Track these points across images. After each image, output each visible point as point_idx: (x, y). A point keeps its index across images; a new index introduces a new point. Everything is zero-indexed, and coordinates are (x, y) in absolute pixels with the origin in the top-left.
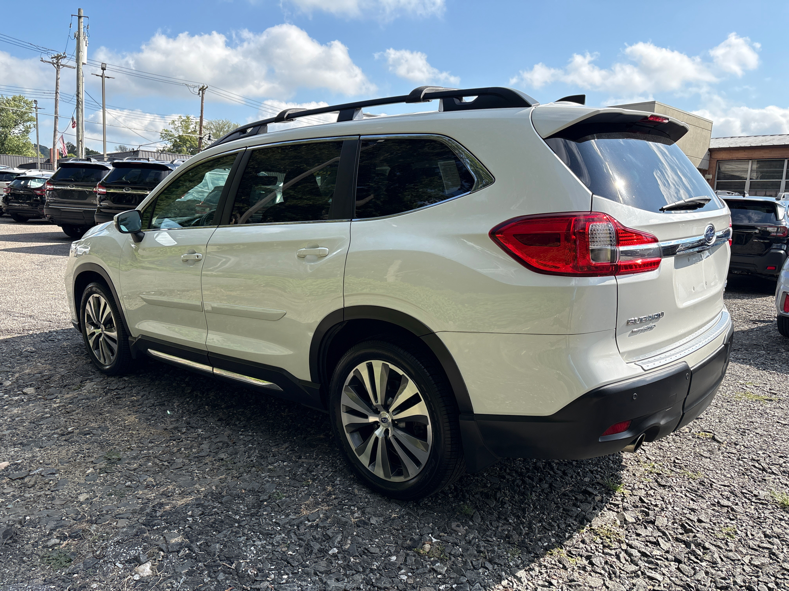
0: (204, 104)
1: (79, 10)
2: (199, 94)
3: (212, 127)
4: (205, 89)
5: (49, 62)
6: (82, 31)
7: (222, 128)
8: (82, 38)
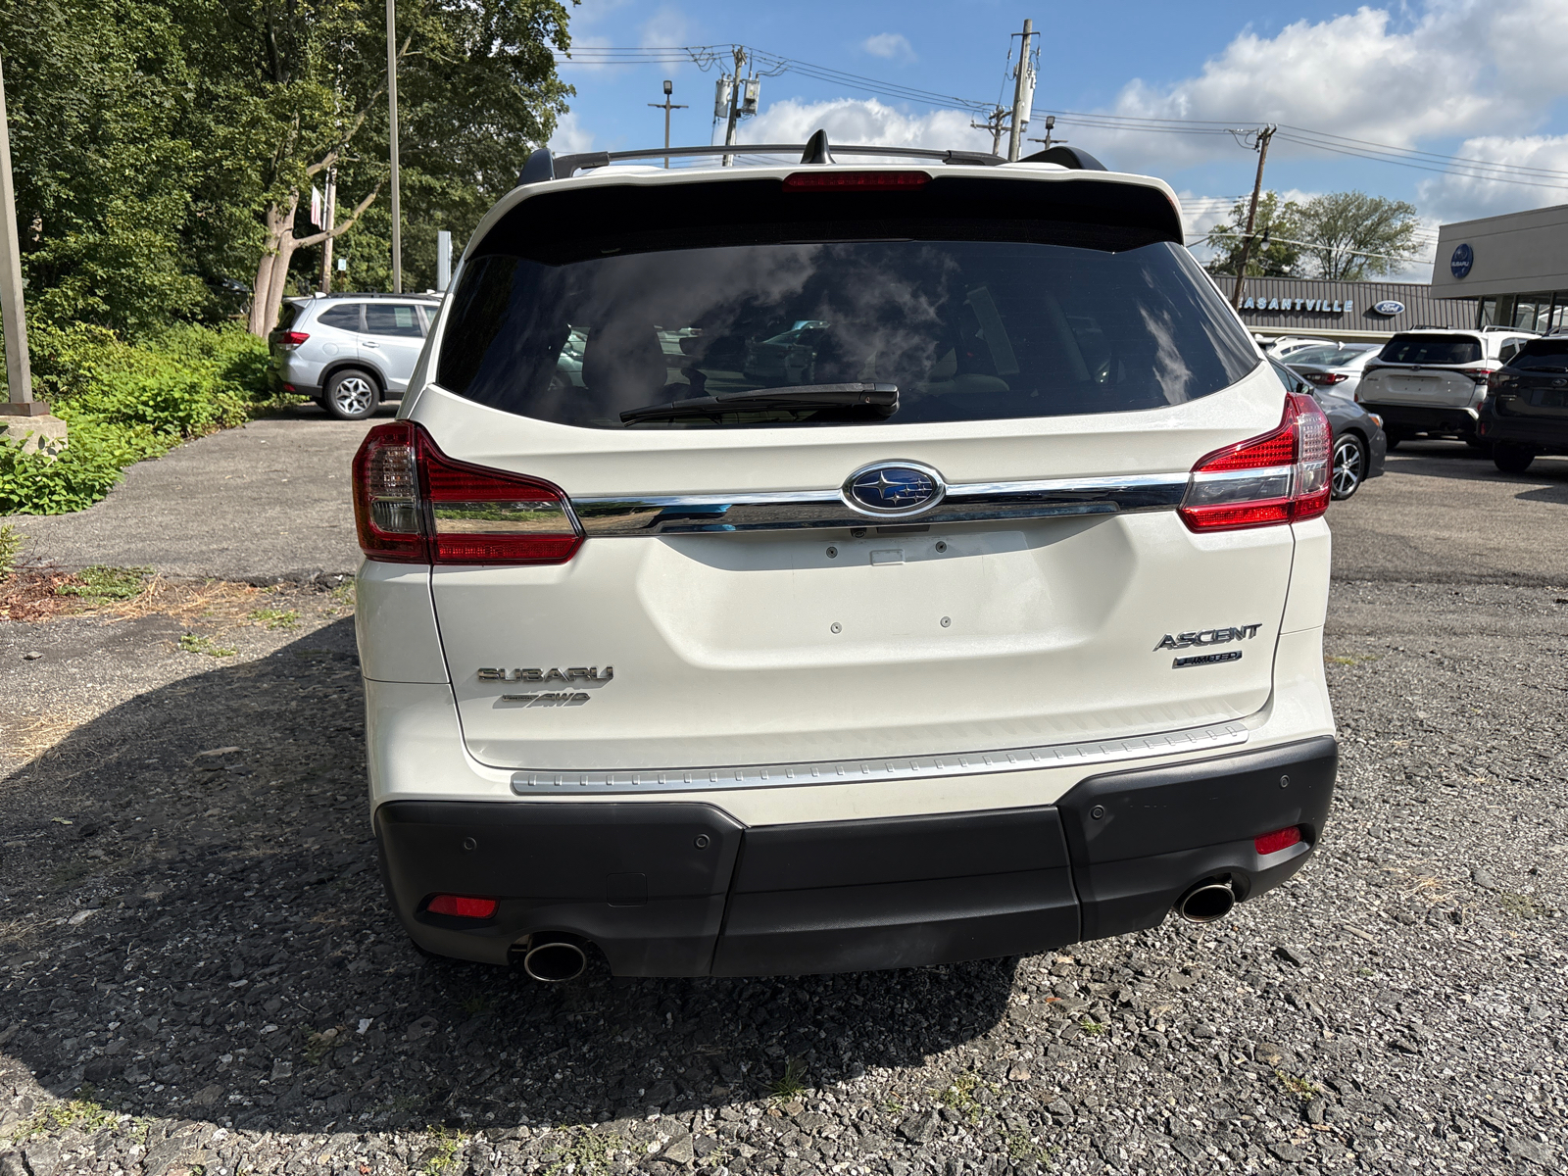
0: (1264, 167)
1: (1026, 22)
2: (1257, 146)
3: (1321, 211)
4: (1270, 135)
5: (984, 127)
6: (1026, 61)
7: (1345, 210)
8: (1024, 74)
